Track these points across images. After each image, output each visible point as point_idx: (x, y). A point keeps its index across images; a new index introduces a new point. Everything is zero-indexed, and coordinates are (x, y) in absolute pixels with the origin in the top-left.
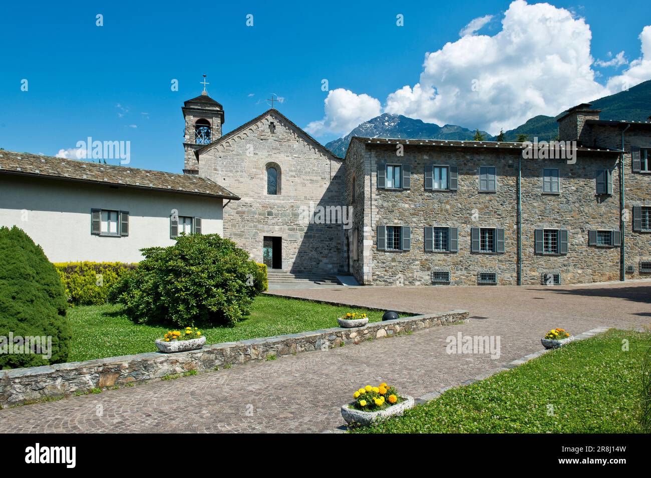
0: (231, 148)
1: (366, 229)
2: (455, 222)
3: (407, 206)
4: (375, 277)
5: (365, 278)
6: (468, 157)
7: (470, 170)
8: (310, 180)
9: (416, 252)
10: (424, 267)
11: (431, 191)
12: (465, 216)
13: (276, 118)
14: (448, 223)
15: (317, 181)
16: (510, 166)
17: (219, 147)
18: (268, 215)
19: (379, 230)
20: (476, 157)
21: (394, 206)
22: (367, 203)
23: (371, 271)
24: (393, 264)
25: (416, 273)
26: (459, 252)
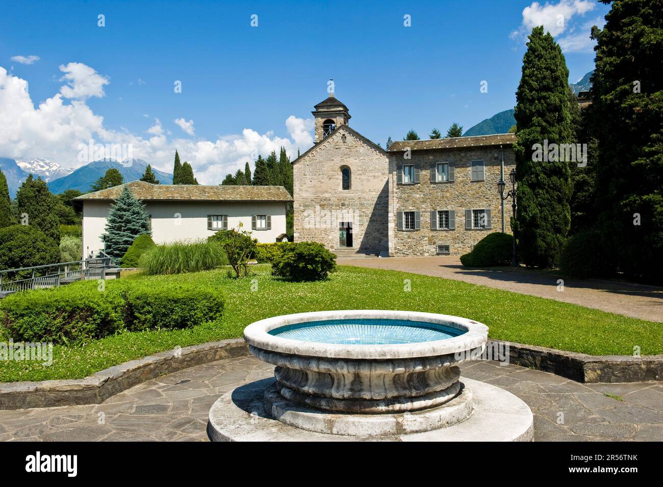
0: (315, 158)
1: (390, 215)
2: (453, 206)
3: (418, 196)
4: (397, 251)
5: (390, 251)
6: (463, 154)
7: (464, 164)
8: (373, 176)
9: (425, 232)
10: (431, 242)
11: (435, 183)
12: (461, 201)
13: (346, 131)
14: (448, 207)
15: (378, 177)
16: (495, 159)
17: (306, 158)
18: (342, 206)
19: (399, 215)
20: (469, 154)
21: (409, 196)
22: (390, 195)
23: (394, 246)
24: (409, 240)
25: (425, 247)
26: (457, 229)
